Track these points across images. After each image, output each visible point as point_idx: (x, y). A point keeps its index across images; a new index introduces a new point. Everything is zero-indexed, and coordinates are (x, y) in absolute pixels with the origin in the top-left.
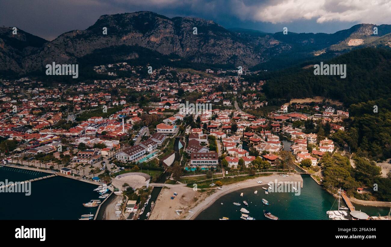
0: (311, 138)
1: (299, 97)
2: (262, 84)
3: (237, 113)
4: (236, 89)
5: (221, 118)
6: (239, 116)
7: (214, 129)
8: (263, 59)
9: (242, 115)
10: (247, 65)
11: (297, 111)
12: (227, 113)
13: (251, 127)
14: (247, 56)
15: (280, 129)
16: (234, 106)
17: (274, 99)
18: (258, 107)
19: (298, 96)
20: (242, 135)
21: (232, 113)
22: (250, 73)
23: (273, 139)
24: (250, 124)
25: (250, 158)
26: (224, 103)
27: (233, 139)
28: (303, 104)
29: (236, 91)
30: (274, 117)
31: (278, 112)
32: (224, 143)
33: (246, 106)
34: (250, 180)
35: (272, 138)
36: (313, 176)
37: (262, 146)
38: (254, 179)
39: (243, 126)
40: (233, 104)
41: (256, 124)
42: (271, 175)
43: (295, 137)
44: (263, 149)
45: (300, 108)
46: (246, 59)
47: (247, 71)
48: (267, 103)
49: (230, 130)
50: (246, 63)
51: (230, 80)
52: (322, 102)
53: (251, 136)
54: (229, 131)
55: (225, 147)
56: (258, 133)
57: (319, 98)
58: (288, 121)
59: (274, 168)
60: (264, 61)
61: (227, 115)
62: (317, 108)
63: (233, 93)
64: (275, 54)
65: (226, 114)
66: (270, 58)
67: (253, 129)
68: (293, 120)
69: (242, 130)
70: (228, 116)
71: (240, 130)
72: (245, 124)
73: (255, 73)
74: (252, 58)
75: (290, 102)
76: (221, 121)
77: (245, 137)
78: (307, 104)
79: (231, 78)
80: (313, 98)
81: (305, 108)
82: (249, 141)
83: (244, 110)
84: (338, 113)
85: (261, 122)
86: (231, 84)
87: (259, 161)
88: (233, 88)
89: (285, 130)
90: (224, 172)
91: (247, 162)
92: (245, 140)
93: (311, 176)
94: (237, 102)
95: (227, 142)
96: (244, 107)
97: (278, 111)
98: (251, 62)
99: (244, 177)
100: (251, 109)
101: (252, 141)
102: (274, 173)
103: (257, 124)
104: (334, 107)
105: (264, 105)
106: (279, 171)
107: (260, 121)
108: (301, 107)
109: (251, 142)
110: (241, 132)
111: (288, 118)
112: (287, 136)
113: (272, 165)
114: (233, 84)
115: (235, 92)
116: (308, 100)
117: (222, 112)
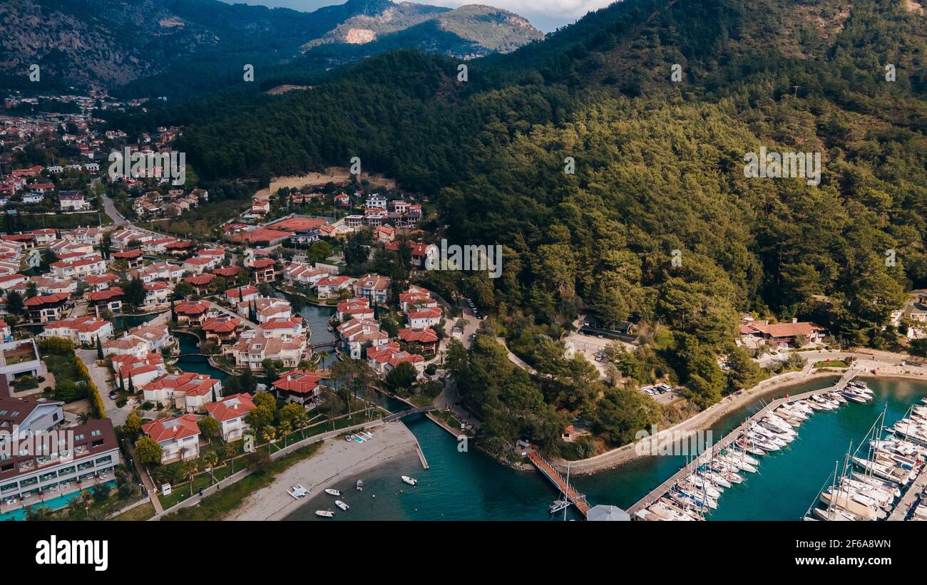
0: (373, 288)
1: (290, 173)
2: (170, 138)
3: (126, 235)
4: (91, 156)
5: (71, 260)
6: (134, 244)
7: (55, 310)
8: (148, 65)
9: (144, 240)
10: (104, 81)
11: (297, 212)
12: (85, 237)
13: (188, 280)
14: (99, 55)
15: (277, 273)
16: (102, 211)
17: (225, 182)
18: (184, 210)
19: (288, 169)
20: (169, 313)
21: (107, 239)
22: (118, 105)
23: (274, 311)
24: (183, 271)
25: (236, 407)
26: (65, 203)
27: (146, 338)
28: (306, 190)
29: (92, 161)
30: (246, 236)
31: (247, 219)
32: (115, 363)
33: (146, 210)
34: (262, 492)
35: (270, 308)
36: (434, 413)
37: (254, 347)
38: (274, 485)
39: (162, 279)
40: (96, 204)
41: (202, 267)
42: (320, 450)
43: (329, 292)
44: (259, 356)
45: (304, 200)
46: (96, 62)
47: (107, 100)
48: (206, 195)
49: (120, 302)
50: (99, 76)
51: (60, 127)
52: (350, 181)
53: (201, 314)
54: (117, 305)
55: (126, 381)
56: (217, 296)
57: (337, 170)
58: (287, 243)
59: (320, 419)
60: (152, 71)
61: (91, 248)
62: (345, 200)
63: (84, 169)
64: (179, 55)
65: (83, 243)
66: (169, 65)
67: (198, 286)
68: (301, 240)
69: (163, 294)
70: (95, 249)
71: (157, 298)
72: (167, 271)
73: (135, 104)
74: (115, 62)
75: (268, 187)
76: (72, 273)
77: (180, 318)
78: (316, 189)
79: (61, 118)
80: (323, 173)
81: (314, 200)
82: (203, 333)
83: (144, 222)
84: (398, 208)
85: (211, 258)
86: (65, 138)
87: (269, 411)
88: (80, 151)
89: (293, 276)
90: (155, 490)
91: (228, 422)
92: (184, 331)
93: (430, 416)
94: (110, 196)
95: (127, 356)
96: (140, 211)
97: (246, 216)
98: (112, 73)
99: (237, 486)
100: (162, 216)
101: (212, 332)
102: (327, 436)
103: (205, 265)
104: (382, 192)
105: (201, 201)
106: (339, 425)
107: (210, 256)
108: (304, 198)
109: (208, 336)
110: (160, 301)
111: (285, 236)
112: (304, 293)
113: (309, 408)
114: (72, 138)
115: (92, 165)
116: (313, 179)
117: (68, 237)
